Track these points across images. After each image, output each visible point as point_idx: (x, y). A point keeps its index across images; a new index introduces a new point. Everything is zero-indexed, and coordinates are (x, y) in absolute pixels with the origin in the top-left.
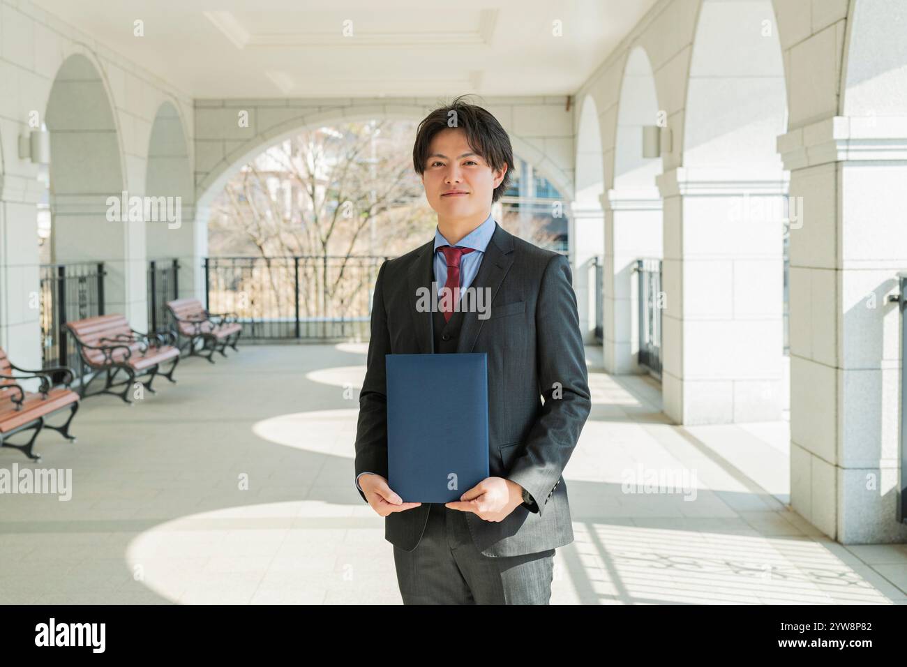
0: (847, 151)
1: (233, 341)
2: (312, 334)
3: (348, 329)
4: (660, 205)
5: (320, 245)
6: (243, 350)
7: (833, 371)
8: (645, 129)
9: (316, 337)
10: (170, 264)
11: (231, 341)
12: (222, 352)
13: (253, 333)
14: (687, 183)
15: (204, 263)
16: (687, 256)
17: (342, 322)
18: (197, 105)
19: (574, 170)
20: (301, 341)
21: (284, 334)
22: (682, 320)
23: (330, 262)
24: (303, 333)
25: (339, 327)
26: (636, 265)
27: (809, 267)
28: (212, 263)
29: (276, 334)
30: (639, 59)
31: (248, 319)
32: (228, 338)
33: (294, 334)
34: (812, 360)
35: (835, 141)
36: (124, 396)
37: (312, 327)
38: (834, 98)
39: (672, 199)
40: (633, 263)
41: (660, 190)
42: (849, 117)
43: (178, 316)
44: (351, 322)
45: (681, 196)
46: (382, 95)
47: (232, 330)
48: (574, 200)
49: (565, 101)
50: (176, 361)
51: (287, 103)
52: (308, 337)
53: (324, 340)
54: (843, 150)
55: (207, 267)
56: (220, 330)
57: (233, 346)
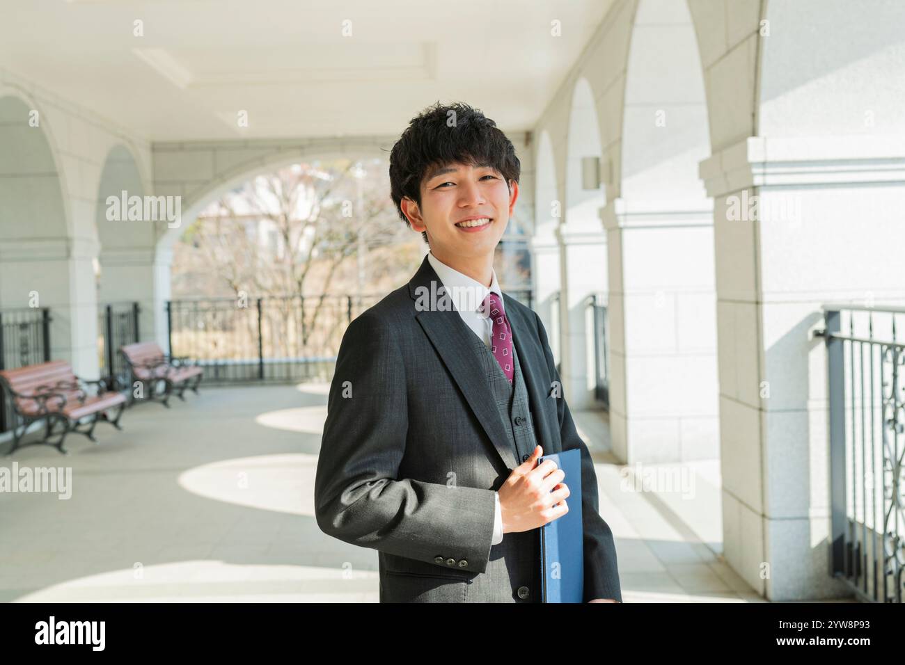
0: (764, 174)
1: (194, 384)
2: (276, 375)
3: (312, 370)
4: (604, 239)
5: (296, 286)
6: (204, 393)
7: (756, 413)
8: (584, 161)
9: (281, 378)
10: (130, 308)
11: (190, 385)
12: (180, 396)
13: (217, 375)
14: (625, 214)
15: (166, 306)
16: (628, 291)
17: (307, 363)
18: (155, 148)
19: (533, 205)
20: (266, 382)
21: (248, 375)
22: (624, 356)
23: (307, 302)
24: (267, 373)
25: (302, 368)
26: (591, 300)
27: (733, 301)
28: (174, 306)
29: (239, 375)
30: (583, 92)
31: (211, 362)
32: (187, 381)
33: (258, 375)
34: (737, 401)
35: (750, 165)
36: (59, 446)
37: (276, 368)
38: (749, 117)
39: (614, 231)
40: (587, 297)
41: (604, 223)
42: (765, 138)
43: (133, 360)
44: (315, 363)
45: (621, 229)
46: (340, 134)
47: (192, 373)
48: (534, 234)
49: (523, 136)
50: (122, 407)
51: (245, 145)
52: (272, 378)
53: (289, 381)
54: (759, 174)
55: (169, 310)
56: (177, 374)
57: (194, 389)
